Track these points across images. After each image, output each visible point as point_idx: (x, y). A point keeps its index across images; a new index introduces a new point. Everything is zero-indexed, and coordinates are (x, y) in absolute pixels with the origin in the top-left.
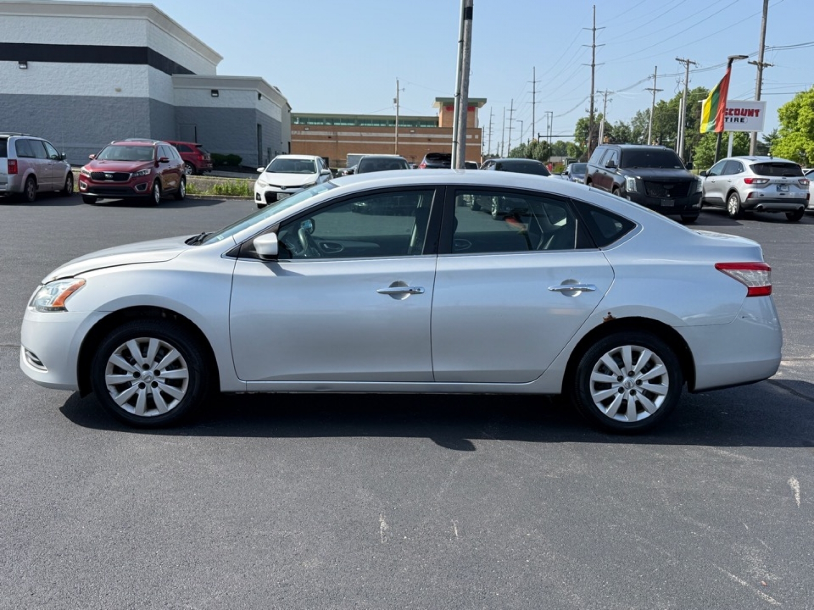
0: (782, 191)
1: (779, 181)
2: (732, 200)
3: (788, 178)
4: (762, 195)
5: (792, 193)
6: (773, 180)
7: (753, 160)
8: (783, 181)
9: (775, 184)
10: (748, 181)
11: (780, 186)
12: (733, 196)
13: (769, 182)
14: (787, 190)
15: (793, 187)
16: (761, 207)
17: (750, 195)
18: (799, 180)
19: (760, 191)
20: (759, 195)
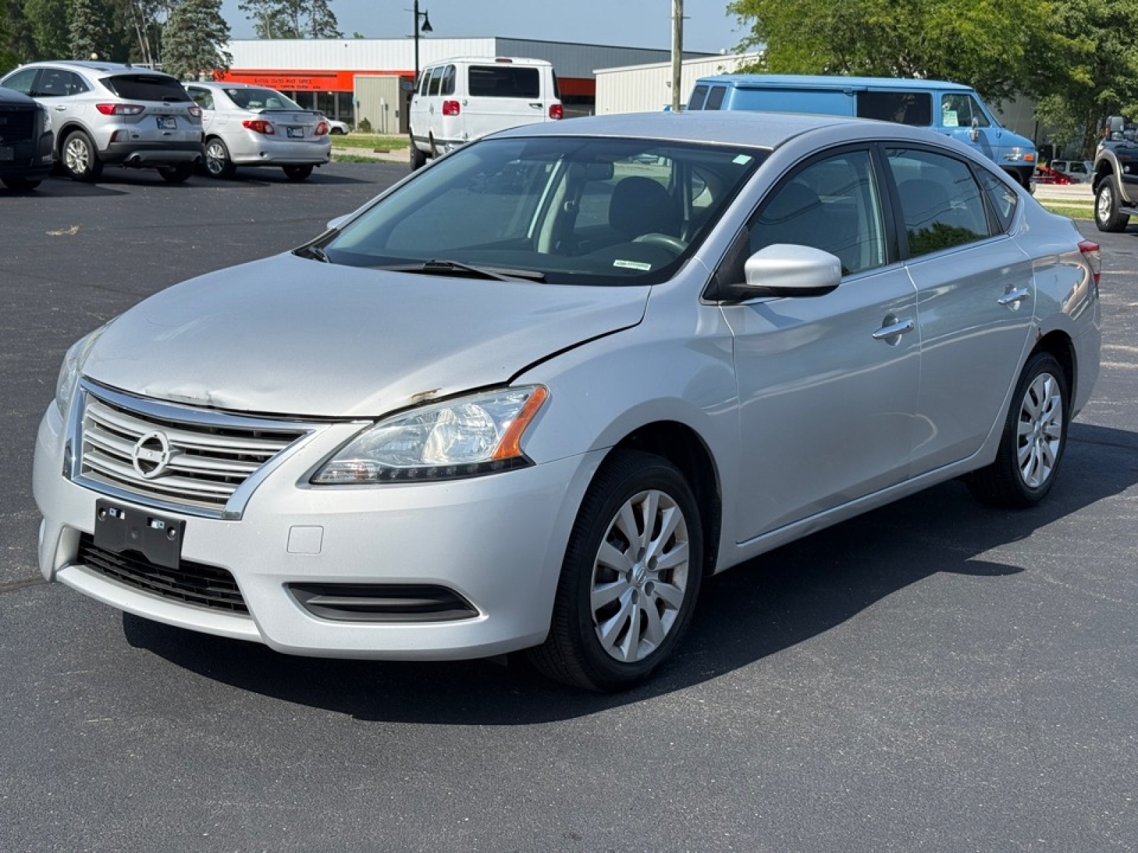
0: (166, 128)
1: (160, 110)
2: (71, 145)
3: (173, 105)
4: (136, 136)
5: (183, 132)
6: (150, 108)
7: (103, 70)
8: (166, 110)
9: (154, 115)
10: (104, 109)
11: (162, 119)
12: (76, 137)
13: (144, 112)
14: (173, 126)
15: (181, 122)
16: (137, 157)
17: (115, 135)
18: (189, 108)
19: (130, 128)
20: (131, 135)
